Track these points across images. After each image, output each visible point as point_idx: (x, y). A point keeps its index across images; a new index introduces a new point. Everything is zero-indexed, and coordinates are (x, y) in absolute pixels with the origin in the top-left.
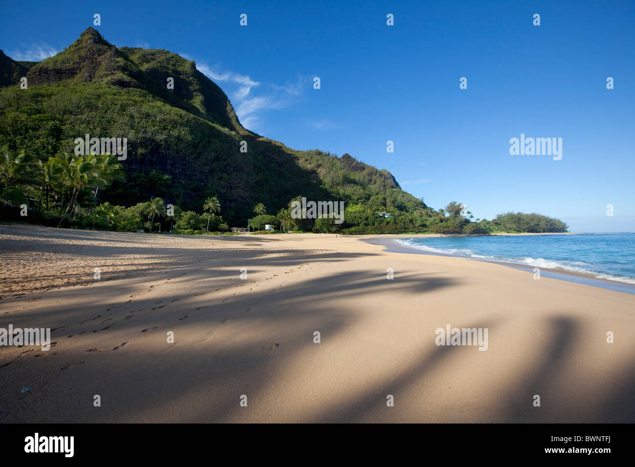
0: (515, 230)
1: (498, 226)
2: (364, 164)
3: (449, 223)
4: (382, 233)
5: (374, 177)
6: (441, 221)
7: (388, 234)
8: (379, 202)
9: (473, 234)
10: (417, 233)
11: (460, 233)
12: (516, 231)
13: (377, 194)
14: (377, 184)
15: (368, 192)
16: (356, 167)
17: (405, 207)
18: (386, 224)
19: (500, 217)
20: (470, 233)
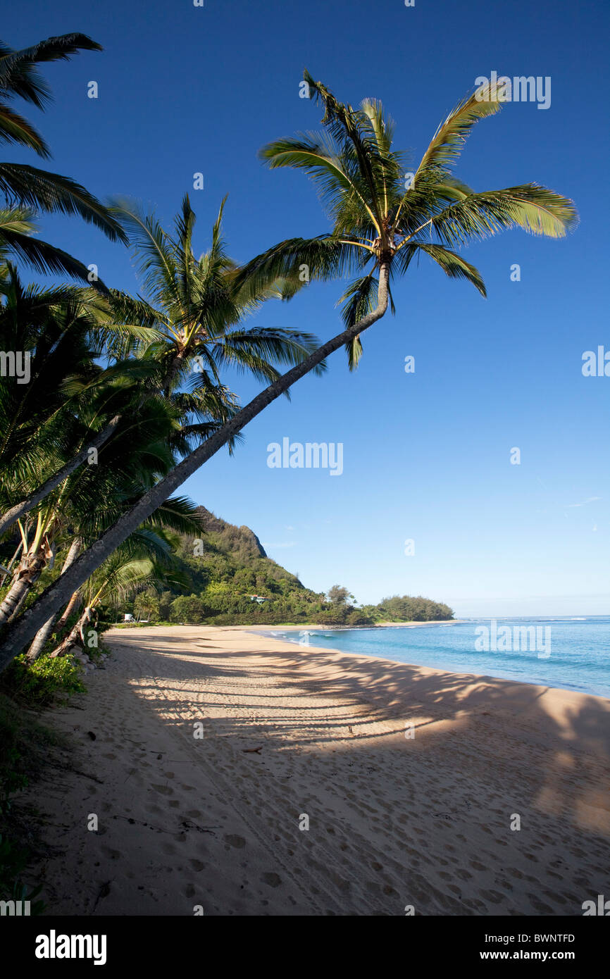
0: (400, 618)
1: (383, 613)
2: (223, 522)
3: (332, 612)
4: (256, 624)
5: (236, 542)
6: (323, 608)
7: (262, 624)
8: (247, 579)
9: (357, 624)
10: (296, 623)
11: (344, 624)
12: (402, 619)
13: (244, 567)
14: (241, 551)
15: (232, 565)
16: (213, 526)
17: (278, 587)
18: (261, 612)
19: (385, 602)
20: (354, 624)
